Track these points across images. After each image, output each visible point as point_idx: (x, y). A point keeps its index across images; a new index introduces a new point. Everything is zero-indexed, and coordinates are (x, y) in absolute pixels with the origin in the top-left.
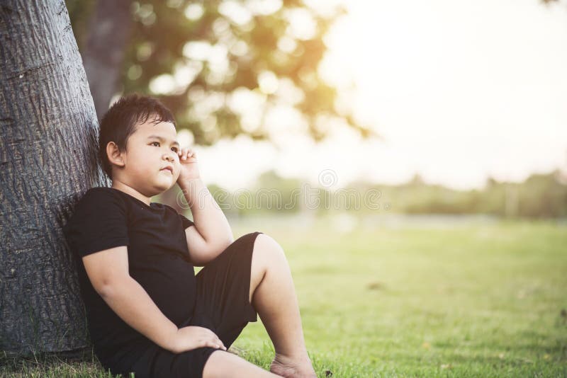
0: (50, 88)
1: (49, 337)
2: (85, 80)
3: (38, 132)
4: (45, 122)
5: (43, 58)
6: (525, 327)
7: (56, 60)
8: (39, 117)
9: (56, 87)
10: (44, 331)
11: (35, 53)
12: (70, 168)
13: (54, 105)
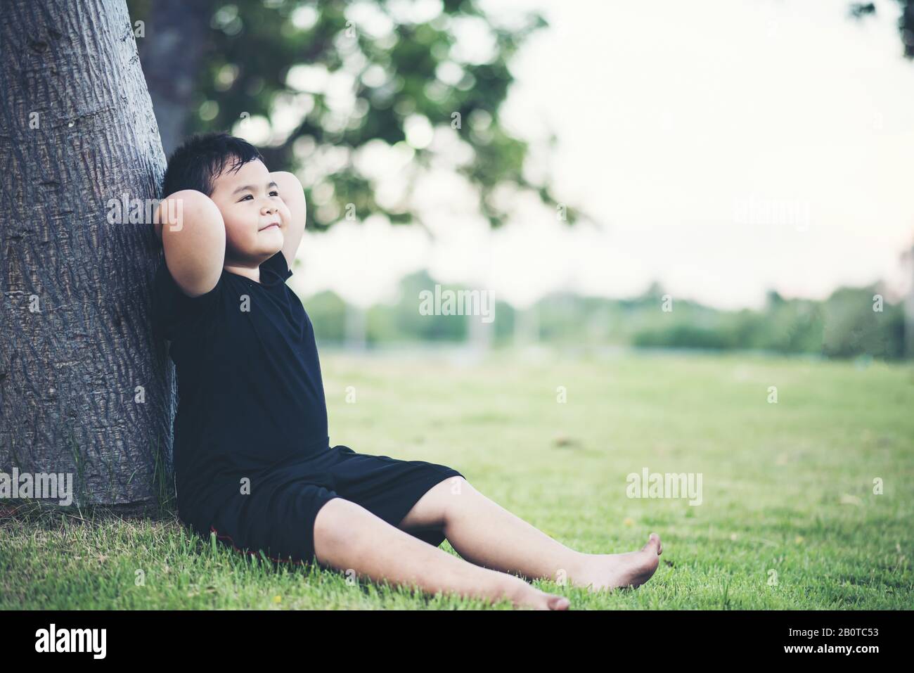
0: (110, 141)
1: (98, 484)
2: (155, 130)
3: (92, 201)
4: (102, 188)
5: (100, 100)
6: (777, 502)
7: (118, 103)
8: (94, 181)
9: (117, 140)
10: (93, 476)
11: (90, 93)
12: (134, 252)
13: (114, 165)
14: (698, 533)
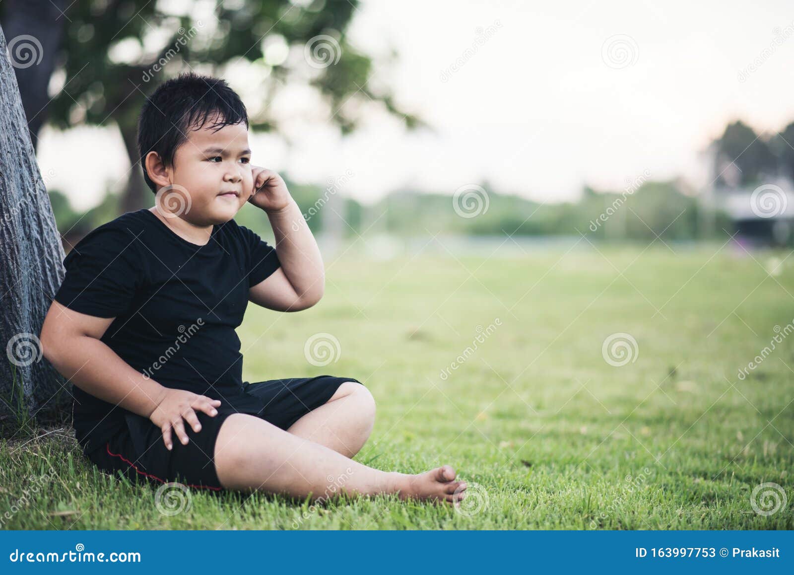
14: (549, 427)
